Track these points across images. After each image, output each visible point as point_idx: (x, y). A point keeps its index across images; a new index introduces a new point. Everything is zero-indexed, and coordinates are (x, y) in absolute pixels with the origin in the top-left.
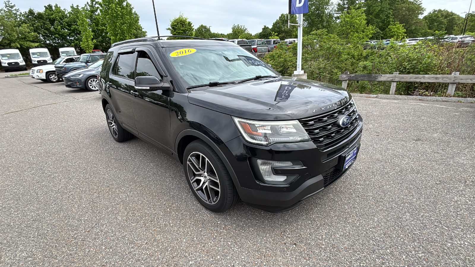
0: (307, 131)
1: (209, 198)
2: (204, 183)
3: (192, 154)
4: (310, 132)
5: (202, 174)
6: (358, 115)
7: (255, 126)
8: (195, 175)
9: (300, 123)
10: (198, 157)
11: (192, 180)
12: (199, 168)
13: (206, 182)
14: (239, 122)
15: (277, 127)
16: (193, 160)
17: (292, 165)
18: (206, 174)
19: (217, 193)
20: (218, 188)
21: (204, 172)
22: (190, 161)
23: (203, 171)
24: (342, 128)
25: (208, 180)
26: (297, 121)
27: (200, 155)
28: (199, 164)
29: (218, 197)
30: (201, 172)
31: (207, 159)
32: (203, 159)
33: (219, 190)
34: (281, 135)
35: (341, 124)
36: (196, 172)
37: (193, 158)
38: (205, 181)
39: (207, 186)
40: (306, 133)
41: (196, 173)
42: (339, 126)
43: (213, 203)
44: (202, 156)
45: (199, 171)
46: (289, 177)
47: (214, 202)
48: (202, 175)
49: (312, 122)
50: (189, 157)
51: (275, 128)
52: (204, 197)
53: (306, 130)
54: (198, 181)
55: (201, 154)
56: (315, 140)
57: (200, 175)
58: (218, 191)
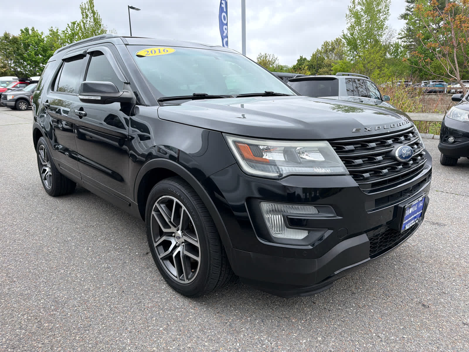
0: (342, 160)
1: (180, 272)
2: (175, 247)
3: (160, 198)
4: (347, 162)
5: (173, 233)
6: (424, 150)
7: (260, 148)
8: (162, 233)
9: (332, 146)
10: (169, 204)
11: (156, 242)
12: (170, 222)
13: (179, 246)
14: (235, 142)
15: (293, 150)
16: (162, 208)
17: (317, 212)
18: (179, 232)
19: (194, 265)
20: (198, 256)
21: (178, 230)
22: (157, 210)
23: (175, 227)
24: (399, 163)
25: (182, 243)
26: (327, 142)
27: (172, 201)
28: (171, 216)
29: (195, 271)
30: (173, 229)
31: (184, 208)
32: (178, 207)
33: (199, 259)
34: (300, 163)
35: (397, 155)
36: (165, 227)
37: (162, 206)
38: (177, 245)
39: (179, 252)
40: (341, 163)
41: (165, 230)
42: (394, 158)
43: (187, 282)
44: (176, 202)
45: (170, 227)
46: (311, 232)
47: (189, 279)
48: (174, 235)
49: (351, 147)
50: (156, 204)
51: (291, 151)
52: (173, 271)
53: (341, 158)
54: (166, 244)
55: (175, 200)
56: (356, 175)
57: (170, 234)
58: (196, 262)
